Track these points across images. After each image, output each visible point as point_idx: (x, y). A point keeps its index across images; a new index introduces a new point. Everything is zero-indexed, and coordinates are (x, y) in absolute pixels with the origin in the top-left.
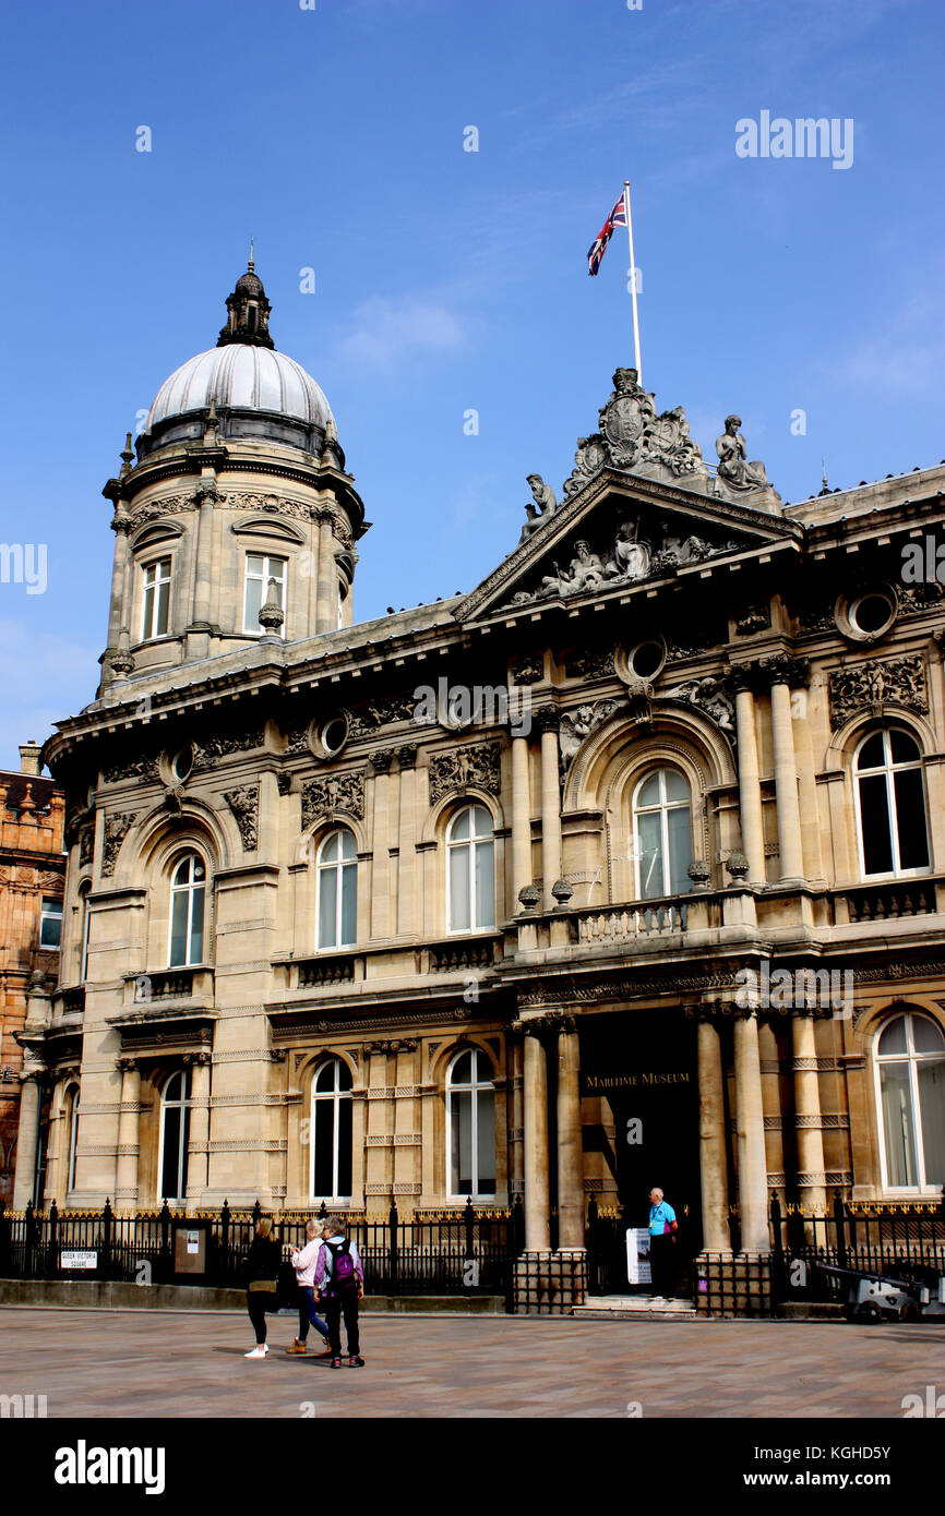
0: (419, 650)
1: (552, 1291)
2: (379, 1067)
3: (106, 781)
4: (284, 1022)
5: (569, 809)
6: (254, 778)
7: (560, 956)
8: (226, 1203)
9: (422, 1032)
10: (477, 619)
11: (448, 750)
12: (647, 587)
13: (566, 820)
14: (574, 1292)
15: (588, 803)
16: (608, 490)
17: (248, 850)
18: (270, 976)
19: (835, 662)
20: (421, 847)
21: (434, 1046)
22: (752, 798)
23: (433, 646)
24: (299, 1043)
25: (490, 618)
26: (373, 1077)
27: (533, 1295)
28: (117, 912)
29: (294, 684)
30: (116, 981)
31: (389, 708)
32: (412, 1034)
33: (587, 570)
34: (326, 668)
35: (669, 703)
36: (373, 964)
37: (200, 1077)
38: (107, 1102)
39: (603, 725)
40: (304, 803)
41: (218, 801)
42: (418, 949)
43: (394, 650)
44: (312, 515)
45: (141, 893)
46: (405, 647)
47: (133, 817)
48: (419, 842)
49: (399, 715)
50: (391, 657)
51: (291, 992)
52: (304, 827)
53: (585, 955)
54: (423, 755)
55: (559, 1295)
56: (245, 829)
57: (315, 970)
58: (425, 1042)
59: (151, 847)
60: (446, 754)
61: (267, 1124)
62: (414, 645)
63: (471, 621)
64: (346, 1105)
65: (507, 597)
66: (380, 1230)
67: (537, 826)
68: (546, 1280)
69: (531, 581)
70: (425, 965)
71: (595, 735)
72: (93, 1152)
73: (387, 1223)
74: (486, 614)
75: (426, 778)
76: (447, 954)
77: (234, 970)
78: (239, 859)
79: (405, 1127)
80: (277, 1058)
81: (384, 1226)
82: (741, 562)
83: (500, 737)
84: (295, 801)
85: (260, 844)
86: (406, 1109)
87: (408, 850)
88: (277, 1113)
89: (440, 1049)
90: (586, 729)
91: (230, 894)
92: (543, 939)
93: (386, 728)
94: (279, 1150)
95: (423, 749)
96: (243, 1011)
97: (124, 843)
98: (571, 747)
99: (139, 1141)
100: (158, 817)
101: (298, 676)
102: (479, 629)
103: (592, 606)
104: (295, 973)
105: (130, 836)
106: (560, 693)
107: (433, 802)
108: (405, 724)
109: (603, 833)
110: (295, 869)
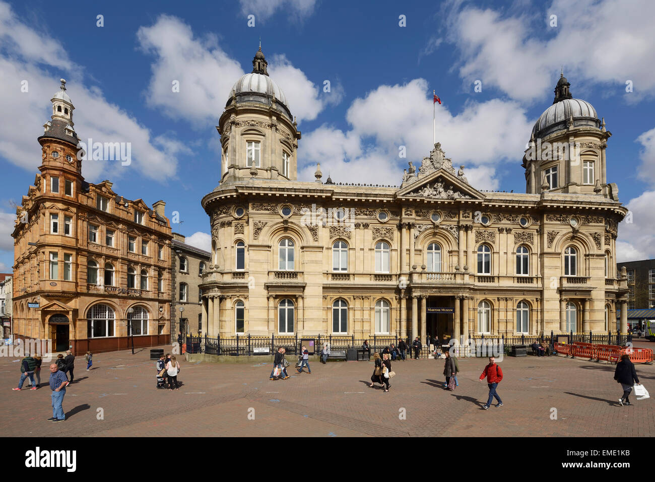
0: (378, 199)
2: (358, 302)
3: (253, 209)
4: (327, 288)
5: (416, 248)
7: (426, 282)
8: (318, 334)
9: (371, 295)
10: (401, 196)
11: (379, 226)
13: (416, 250)
15: (420, 247)
16: (440, 174)
17: (315, 241)
18: (322, 276)
19: (478, 228)
20: (371, 249)
21: (374, 298)
22: (462, 254)
24: (331, 294)
26: (356, 304)
28: (262, 251)
29: (334, 197)
31: (361, 212)
32: (368, 295)
34: (347, 196)
35: (443, 228)
36: (356, 277)
37: (300, 300)
38: (263, 306)
39: (426, 229)
40: (330, 231)
42: (371, 275)
45: (270, 247)
47: (266, 223)
49: (363, 214)
50: (368, 198)
51: (329, 281)
52: (331, 238)
54: (371, 226)
56: (314, 235)
57: (336, 276)
58: (372, 297)
59: (274, 233)
60: (377, 227)
61: (321, 314)
64: (344, 311)
65: (409, 193)
67: (409, 250)
69: (416, 191)
70: (373, 279)
71: (424, 232)
72: (256, 320)
74: (404, 195)
75: (371, 232)
76: (378, 276)
77: (311, 273)
78: (312, 243)
79: (366, 316)
80: (325, 298)
82: (471, 202)
84: (328, 230)
85: (319, 240)
86: (366, 313)
87: (366, 250)
88: (325, 312)
89: (376, 299)
90: (421, 230)
91: (308, 253)
92: (420, 278)
93: (359, 217)
94: (325, 321)
96: (315, 285)
97: (263, 231)
98: (417, 233)
99: (275, 317)
100: (279, 225)
103: (431, 201)
104: (330, 276)
105: (265, 229)
106: (416, 220)
107: (374, 239)
108: (366, 217)
109: (422, 255)
110: (328, 248)
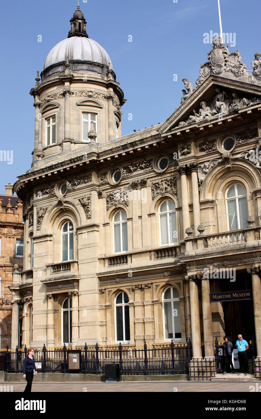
0: (146, 144)
1: (203, 372)
2: (138, 294)
4: (103, 279)
5: (202, 199)
6: (89, 193)
7: (201, 252)
8: (86, 344)
9: (153, 281)
10: (166, 133)
11: (158, 180)
12: (228, 118)
13: (201, 203)
14: (211, 372)
15: (209, 197)
16: (212, 83)
17: (88, 218)
18: (98, 263)
20: (150, 215)
21: (157, 286)
23: (151, 143)
24: (109, 287)
25: (171, 131)
26: (136, 298)
27: (196, 374)
28: (43, 243)
29: (102, 159)
30: (43, 267)
31: (136, 166)
32: (149, 282)
33: (206, 112)
34: (113, 153)
35: (237, 160)
36: (134, 257)
37: (75, 300)
38: (42, 310)
39: (213, 168)
40: (107, 201)
41: (76, 202)
42: (150, 251)
43: (137, 145)
44: (105, 97)
45: (51, 236)
46: (141, 144)
47: (47, 209)
48: (149, 213)
49: (139, 168)
50: (136, 147)
51: (106, 268)
52: (107, 210)
53: (210, 251)
54: (149, 182)
55: (205, 373)
56: (87, 211)
57: (113, 260)
58: (154, 285)
59: (53, 219)
60: (157, 181)
61: (99, 315)
62: (144, 143)
63: (164, 133)
64: (127, 308)
65: (177, 124)
66: (141, 352)
67: (191, 206)
68: (201, 368)
69: (185, 118)
70: (153, 257)
71: (211, 172)
72: (38, 327)
73: (143, 349)
74: (170, 130)
75: (150, 190)
76: (160, 252)
77: (85, 262)
78: (85, 222)
79: (148, 315)
80: (102, 292)
81: (142, 350)
83: (177, 174)
84: (104, 201)
85: (92, 217)
86: (148, 308)
87: (145, 216)
88: (102, 312)
89: (160, 287)
90: (207, 170)
91: (82, 235)
92: (195, 246)
93: (135, 173)
94: (104, 325)
95: (149, 180)
96: (89, 276)
97: (44, 218)
98: (202, 177)
99: (54, 323)
100: (56, 208)
101: (103, 156)
102: (167, 136)
103: (208, 126)
104: (107, 262)
105: (46, 216)
106: (198, 158)
107: (153, 199)
108: (142, 171)
109: (215, 207)
110: (105, 225)
